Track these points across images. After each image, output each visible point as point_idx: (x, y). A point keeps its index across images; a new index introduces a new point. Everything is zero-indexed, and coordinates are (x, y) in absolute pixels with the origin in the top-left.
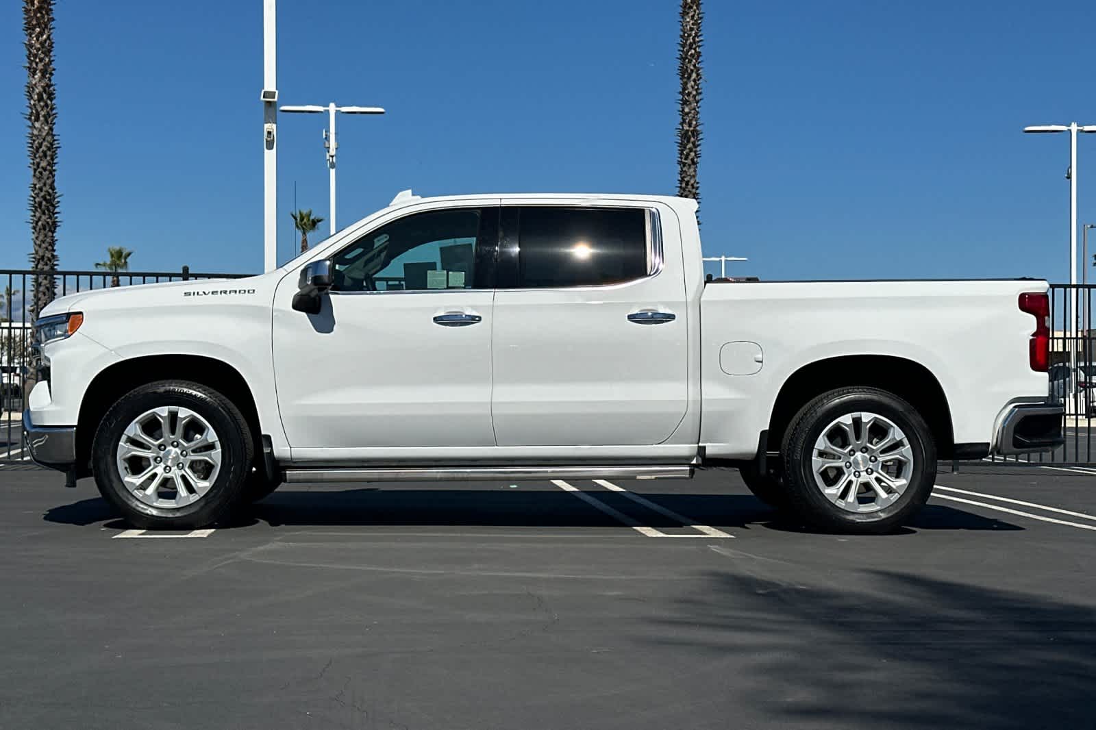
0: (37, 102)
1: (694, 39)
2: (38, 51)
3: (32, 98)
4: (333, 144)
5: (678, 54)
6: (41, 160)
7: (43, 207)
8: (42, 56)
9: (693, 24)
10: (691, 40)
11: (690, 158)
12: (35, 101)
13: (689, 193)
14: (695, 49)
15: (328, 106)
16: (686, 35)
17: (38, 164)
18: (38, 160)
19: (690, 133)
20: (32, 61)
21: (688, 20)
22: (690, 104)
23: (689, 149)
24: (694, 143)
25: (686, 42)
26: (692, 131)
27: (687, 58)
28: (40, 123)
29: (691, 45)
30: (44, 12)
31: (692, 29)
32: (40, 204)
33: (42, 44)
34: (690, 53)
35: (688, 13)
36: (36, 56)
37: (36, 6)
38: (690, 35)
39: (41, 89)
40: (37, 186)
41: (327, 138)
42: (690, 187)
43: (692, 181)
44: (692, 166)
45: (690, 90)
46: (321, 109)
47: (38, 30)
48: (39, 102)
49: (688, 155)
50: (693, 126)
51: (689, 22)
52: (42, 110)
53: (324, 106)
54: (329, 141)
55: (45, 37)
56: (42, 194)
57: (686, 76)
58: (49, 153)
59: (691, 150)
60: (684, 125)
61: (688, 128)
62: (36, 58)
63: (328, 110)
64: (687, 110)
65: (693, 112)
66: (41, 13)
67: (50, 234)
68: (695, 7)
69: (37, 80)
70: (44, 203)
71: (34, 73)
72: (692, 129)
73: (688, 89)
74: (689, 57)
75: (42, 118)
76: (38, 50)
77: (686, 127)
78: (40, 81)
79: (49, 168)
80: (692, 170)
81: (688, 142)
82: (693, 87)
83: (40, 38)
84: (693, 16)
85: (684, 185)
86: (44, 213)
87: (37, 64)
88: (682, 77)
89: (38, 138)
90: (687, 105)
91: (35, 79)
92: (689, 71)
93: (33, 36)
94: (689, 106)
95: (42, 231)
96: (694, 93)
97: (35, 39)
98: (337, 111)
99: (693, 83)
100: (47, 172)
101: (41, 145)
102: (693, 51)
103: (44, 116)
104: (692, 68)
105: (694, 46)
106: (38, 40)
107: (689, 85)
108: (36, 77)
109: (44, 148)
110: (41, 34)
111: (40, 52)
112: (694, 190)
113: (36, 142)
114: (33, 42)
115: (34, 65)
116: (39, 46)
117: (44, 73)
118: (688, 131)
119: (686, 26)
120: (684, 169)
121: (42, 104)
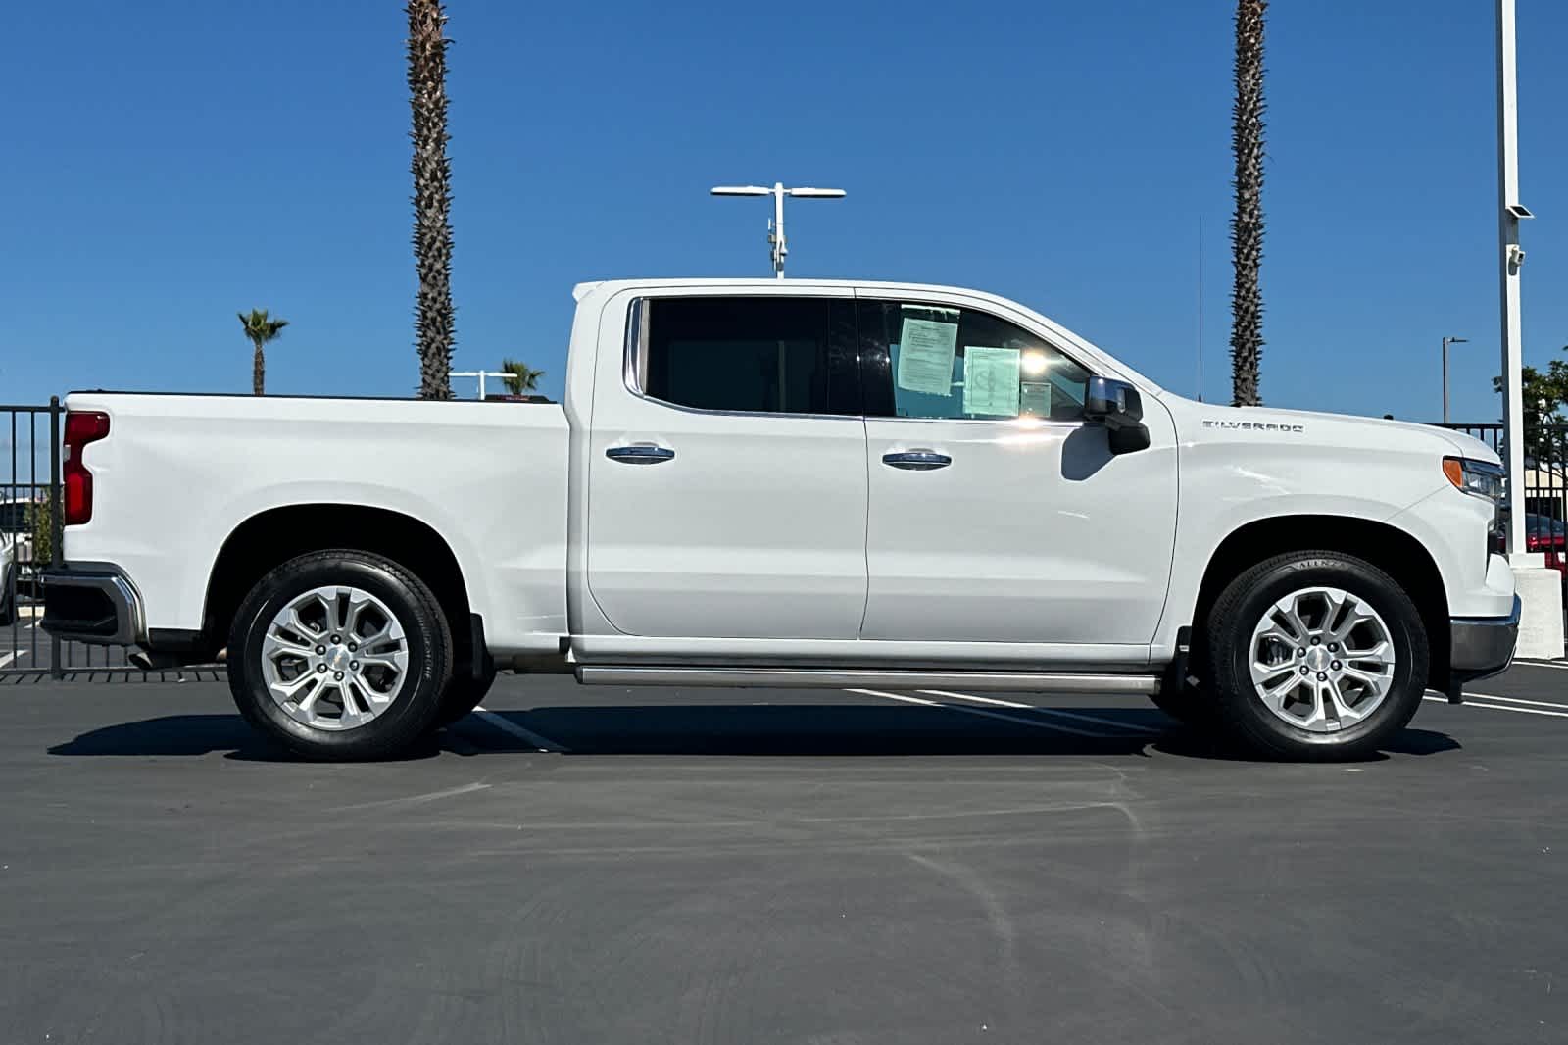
0: (429, 182)
1: (1255, 104)
2: (430, 113)
3: (423, 176)
4: (780, 237)
5: (1234, 123)
6: (435, 260)
7: (438, 324)
8: (436, 120)
9: (1255, 85)
10: (1252, 106)
11: (1252, 257)
12: (427, 181)
13: (1250, 303)
14: (1256, 117)
15: (773, 187)
16: (1245, 98)
17: (431, 267)
18: (431, 260)
19: (1251, 226)
20: (423, 126)
21: (1248, 79)
22: (1252, 187)
23: (1250, 246)
24: (1255, 239)
25: (1245, 108)
26: (1254, 224)
27: (1246, 129)
28: (433, 210)
29: (1252, 112)
30: (438, 60)
31: (1253, 91)
32: (434, 320)
33: (436, 103)
34: (1250, 122)
35: (1248, 71)
36: (428, 119)
37: (428, 53)
38: (1250, 99)
39: (434, 165)
40: (430, 296)
41: (774, 231)
42: (1251, 295)
43: (1254, 288)
44: (1255, 269)
45: (1252, 169)
46: (765, 191)
47: (430, 84)
48: (432, 182)
49: (1249, 254)
50: (1255, 216)
51: (1249, 82)
52: (437, 193)
53: (770, 188)
54: (775, 234)
55: (438, 93)
56: (438, 306)
57: (1246, 151)
58: (444, 251)
59: (1252, 248)
60: (1244, 215)
61: (1248, 220)
62: (428, 122)
63: (774, 193)
64: (1247, 196)
65: (1255, 198)
66: (435, 62)
67: (445, 360)
68: (1256, 63)
69: (430, 152)
70: (439, 318)
71: (426, 143)
72: (1254, 220)
73: (1248, 168)
74: (1249, 127)
75: (436, 204)
76: (430, 111)
77: (1246, 218)
78: (434, 153)
79: (443, 271)
80: (1254, 274)
81: (1250, 237)
82: (1254, 166)
83: (434, 96)
84: (1254, 75)
85: (1243, 293)
86: (439, 333)
87: (429, 130)
88: (1240, 152)
89: (431, 231)
90: (1248, 190)
91: (427, 150)
92: (1251, 146)
93: (425, 92)
94: (1250, 191)
95: (437, 357)
96: (1256, 173)
97: (426, 96)
98: (785, 194)
99: (1254, 161)
100: (442, 277)
101: (434, 240)
102: (1254, 119)
103: (439, 201)
104: (1253, 141)
105: (1255, 114)
106: (430, 97)
107: (1250, 164)
108: (428, 147)
109: (438, 244)
110: (435, 89)
111: (433, 114)
112: (1256, 300)
113: (428, 237)
114: (424, 101)
115: (426, 132)
116: (432, 106)
117: (438, 142)
118: (1248, 223)
119: (1246, 87)
120: (1244, 273)
121: (436, 184)
